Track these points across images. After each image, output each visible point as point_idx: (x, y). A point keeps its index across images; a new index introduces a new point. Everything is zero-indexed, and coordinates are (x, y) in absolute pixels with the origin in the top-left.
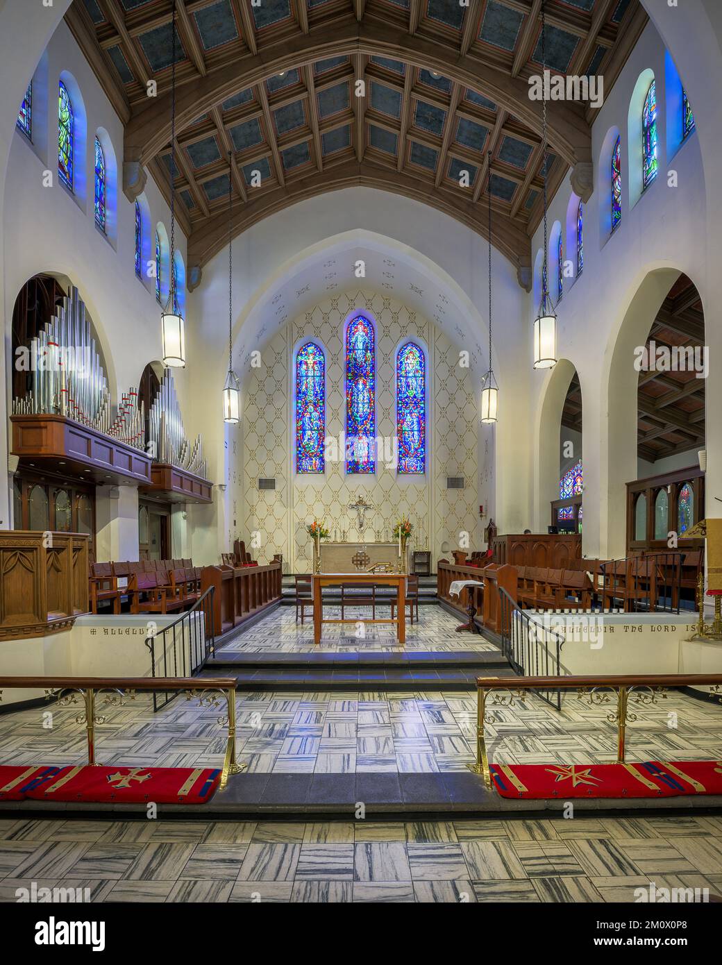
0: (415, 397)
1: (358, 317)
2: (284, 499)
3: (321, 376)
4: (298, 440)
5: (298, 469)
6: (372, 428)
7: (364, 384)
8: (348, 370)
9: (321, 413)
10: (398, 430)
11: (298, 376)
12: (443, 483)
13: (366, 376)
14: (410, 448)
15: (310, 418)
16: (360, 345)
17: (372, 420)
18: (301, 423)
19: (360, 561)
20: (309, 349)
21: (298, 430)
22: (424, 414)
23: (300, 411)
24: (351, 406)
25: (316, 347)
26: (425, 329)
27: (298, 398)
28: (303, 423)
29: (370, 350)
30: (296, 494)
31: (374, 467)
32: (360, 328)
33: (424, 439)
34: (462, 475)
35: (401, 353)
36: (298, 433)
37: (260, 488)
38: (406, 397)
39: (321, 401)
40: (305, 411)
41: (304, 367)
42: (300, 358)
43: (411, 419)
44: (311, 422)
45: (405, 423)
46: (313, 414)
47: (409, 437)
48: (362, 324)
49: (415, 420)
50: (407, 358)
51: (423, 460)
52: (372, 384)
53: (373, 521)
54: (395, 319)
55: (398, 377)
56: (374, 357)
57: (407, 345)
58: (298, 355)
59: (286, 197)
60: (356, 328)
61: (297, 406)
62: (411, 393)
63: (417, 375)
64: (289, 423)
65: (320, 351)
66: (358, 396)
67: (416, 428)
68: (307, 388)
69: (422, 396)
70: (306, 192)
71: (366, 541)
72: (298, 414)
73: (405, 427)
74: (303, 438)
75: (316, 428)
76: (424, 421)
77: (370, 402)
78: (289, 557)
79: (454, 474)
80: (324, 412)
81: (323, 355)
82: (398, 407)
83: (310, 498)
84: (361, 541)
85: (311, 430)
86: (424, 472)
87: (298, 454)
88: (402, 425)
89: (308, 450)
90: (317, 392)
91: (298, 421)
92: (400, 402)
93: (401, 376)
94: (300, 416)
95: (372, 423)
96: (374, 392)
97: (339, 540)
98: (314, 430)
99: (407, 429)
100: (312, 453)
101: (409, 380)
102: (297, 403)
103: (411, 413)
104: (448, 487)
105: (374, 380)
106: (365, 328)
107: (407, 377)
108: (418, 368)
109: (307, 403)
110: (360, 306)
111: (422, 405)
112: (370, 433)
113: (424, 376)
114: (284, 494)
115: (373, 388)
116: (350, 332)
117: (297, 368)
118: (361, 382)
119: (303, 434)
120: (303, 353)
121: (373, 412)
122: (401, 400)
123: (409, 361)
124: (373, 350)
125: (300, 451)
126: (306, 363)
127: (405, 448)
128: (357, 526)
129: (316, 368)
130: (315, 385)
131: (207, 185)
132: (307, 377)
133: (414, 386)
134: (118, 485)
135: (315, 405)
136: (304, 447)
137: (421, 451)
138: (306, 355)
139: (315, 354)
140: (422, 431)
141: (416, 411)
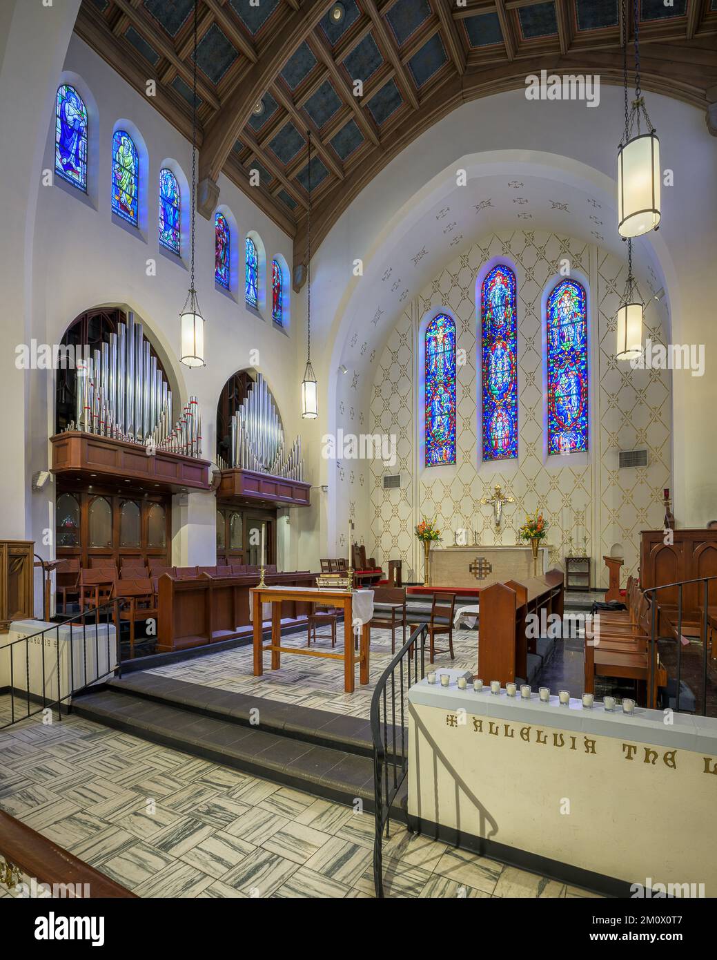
0: (572, 349)
1: (495, 268)
2: (409, 498)
3: (451, 350)
4: (426, 428)
5: (427, 461)
6: (514, 401)
7: (504, 347)
8: (484, 334)
9: (452, 393)
10: (549, 398)
11: (427, 356)
12: (612, 461)
13: (505, 337)
14: (566, 419)
15: (440, 401)
16: (497, 301)
17: (513, 391)
18: (430, 409)
19: (479, 568)
20: (438, 321)
21: (426, 417)
22: (586, 371)
23: (429, 395)
24: (487, 379)
25: (446, 317)
26: (585, 256)
27: (427, 380)
28: (433, 408)
29: (511, 304)
30: (423, 490)
31: (517, 450)
32: (498, 280)
33: (586, 404)
34: (643, 447)
35: (552, 297)
36: (426, 420)
37: (385, 486)
38: (560, 353)
39: (452, 379)
40: (435, 394)
41: (433, 343)
42: (429, 335)
43: (567, 382)
44: (441, 405)
45: (559, 387)
46: (443, 396)
47: (564, 405)
48: (500, 274)
49: (573, 381)
50: (561, 301)
51: (585, 432)
52: (513, 345)
53: (514, 518)
54: (541, 255)
55: (548, 329)
56: (515, 312)
57: (560, 284)
58: (427, 332)
59: (383, 155)
60: (493, 282)
61: (426, 390)
62: (566, 346)
63: (575, 319)
64: (414, 409)
65: (450, 321)
66: (496, 364)
67: (574, 390)
68: (436, 368)
69: (583, 346)
70: (403, 139)
71: (504, 544)
72: (427, 398)
73: (558, 392)
74: (432, 425)
75: (446, 412)
76: (586, 379)
77: (511, 368)
78: (414, 563)
79: (629, 448)
80: (455, 391)
81: (454, 325)
82: (549, 367)
83: (438, 494)
84: (498, 544)
85: (441, 414)
86: (587, 449)
87: (426, 445)
88: (554, 389)
89: (437, 438)
90: (448, 369)
91: (426, 407)
92: (551, 360)
93: (553, 326)
94: (429, 401)
95: (513, 394)
96: (516, 355)
97: (470, 544)
98: (445, 414)
99: (562, 395)
100: (443, 442)
101: (565, 330)
102: (426, 386)
103: (566, 372)
104: (621, 466)
105: (515, 340)
106: (504, 278)
107: (560, 326)
108: (577, 310)
109: (436, 385)
110: (496, 254)
111: (583, 359)
112: (512, 407)
113: (585, 320)
114: (409, 491)
115: (514, 350)
116: (486, 289)
117: (426, 347)
118: (499, 346)
119: (433, 421)
120: (432, 328)
121: (516, 380)
122: (553, 358)
123: (563, 305)
124: (514, 304)
125: (429, 441)
126: (436, 339)
127: (558, 421)
128: (493, 526)
129: (446, 341)
130: (445, 362)
131: (301, 178)
132: (436, 354)
133: (571, 335)
134: (188, 493)
135: (446, 385)
136: (433, 436)
137: (583, 421)
138: (435, 329)
139: (445, 326)
140: (583, 393)
141: (574, 368)
